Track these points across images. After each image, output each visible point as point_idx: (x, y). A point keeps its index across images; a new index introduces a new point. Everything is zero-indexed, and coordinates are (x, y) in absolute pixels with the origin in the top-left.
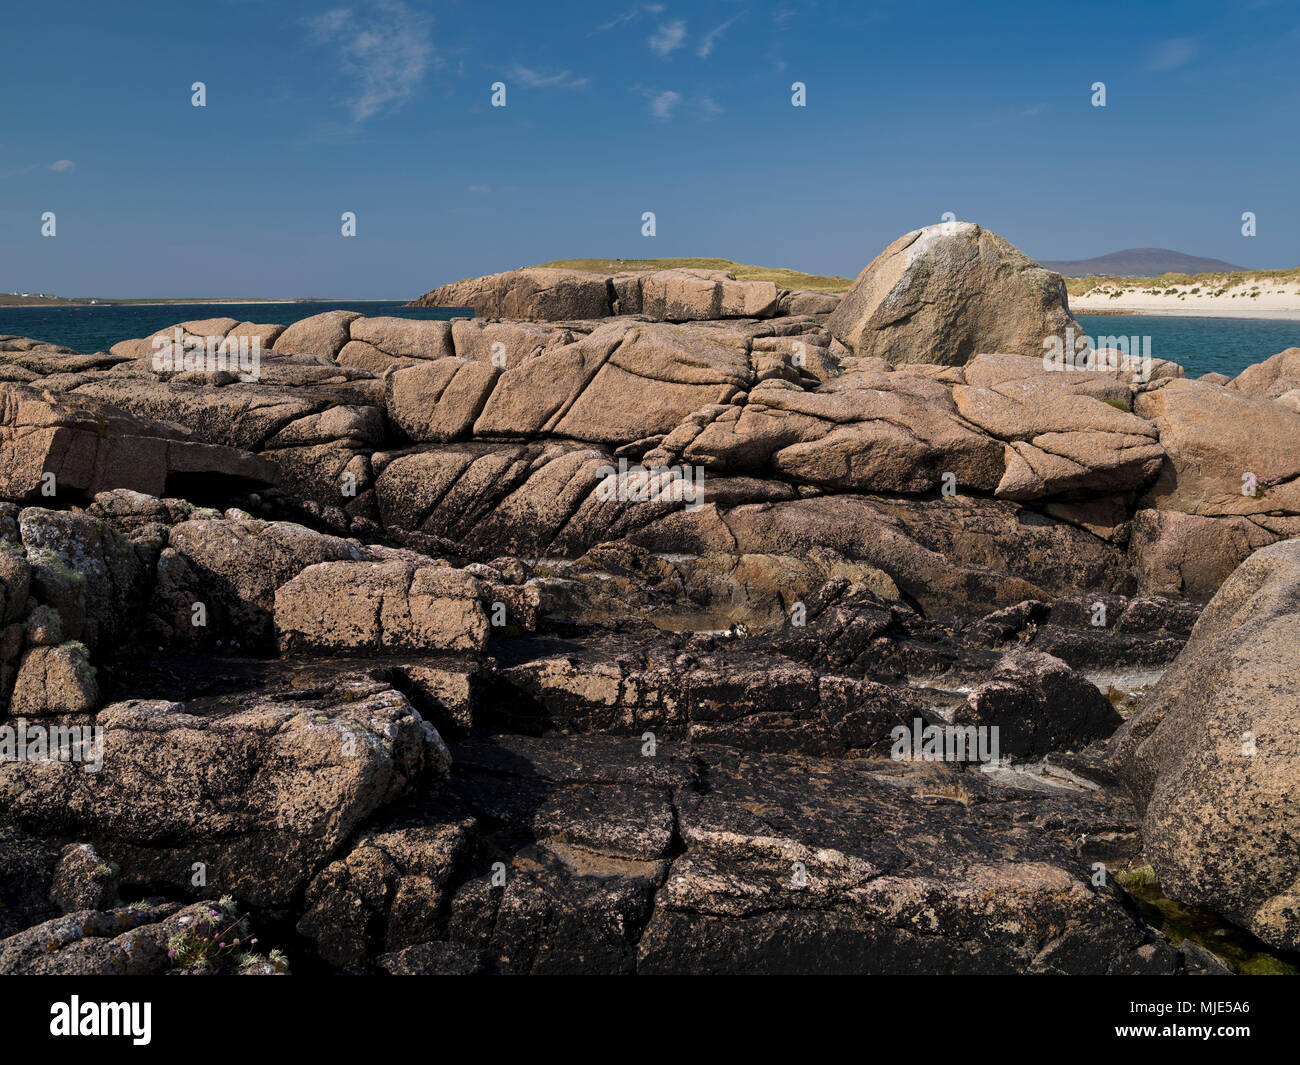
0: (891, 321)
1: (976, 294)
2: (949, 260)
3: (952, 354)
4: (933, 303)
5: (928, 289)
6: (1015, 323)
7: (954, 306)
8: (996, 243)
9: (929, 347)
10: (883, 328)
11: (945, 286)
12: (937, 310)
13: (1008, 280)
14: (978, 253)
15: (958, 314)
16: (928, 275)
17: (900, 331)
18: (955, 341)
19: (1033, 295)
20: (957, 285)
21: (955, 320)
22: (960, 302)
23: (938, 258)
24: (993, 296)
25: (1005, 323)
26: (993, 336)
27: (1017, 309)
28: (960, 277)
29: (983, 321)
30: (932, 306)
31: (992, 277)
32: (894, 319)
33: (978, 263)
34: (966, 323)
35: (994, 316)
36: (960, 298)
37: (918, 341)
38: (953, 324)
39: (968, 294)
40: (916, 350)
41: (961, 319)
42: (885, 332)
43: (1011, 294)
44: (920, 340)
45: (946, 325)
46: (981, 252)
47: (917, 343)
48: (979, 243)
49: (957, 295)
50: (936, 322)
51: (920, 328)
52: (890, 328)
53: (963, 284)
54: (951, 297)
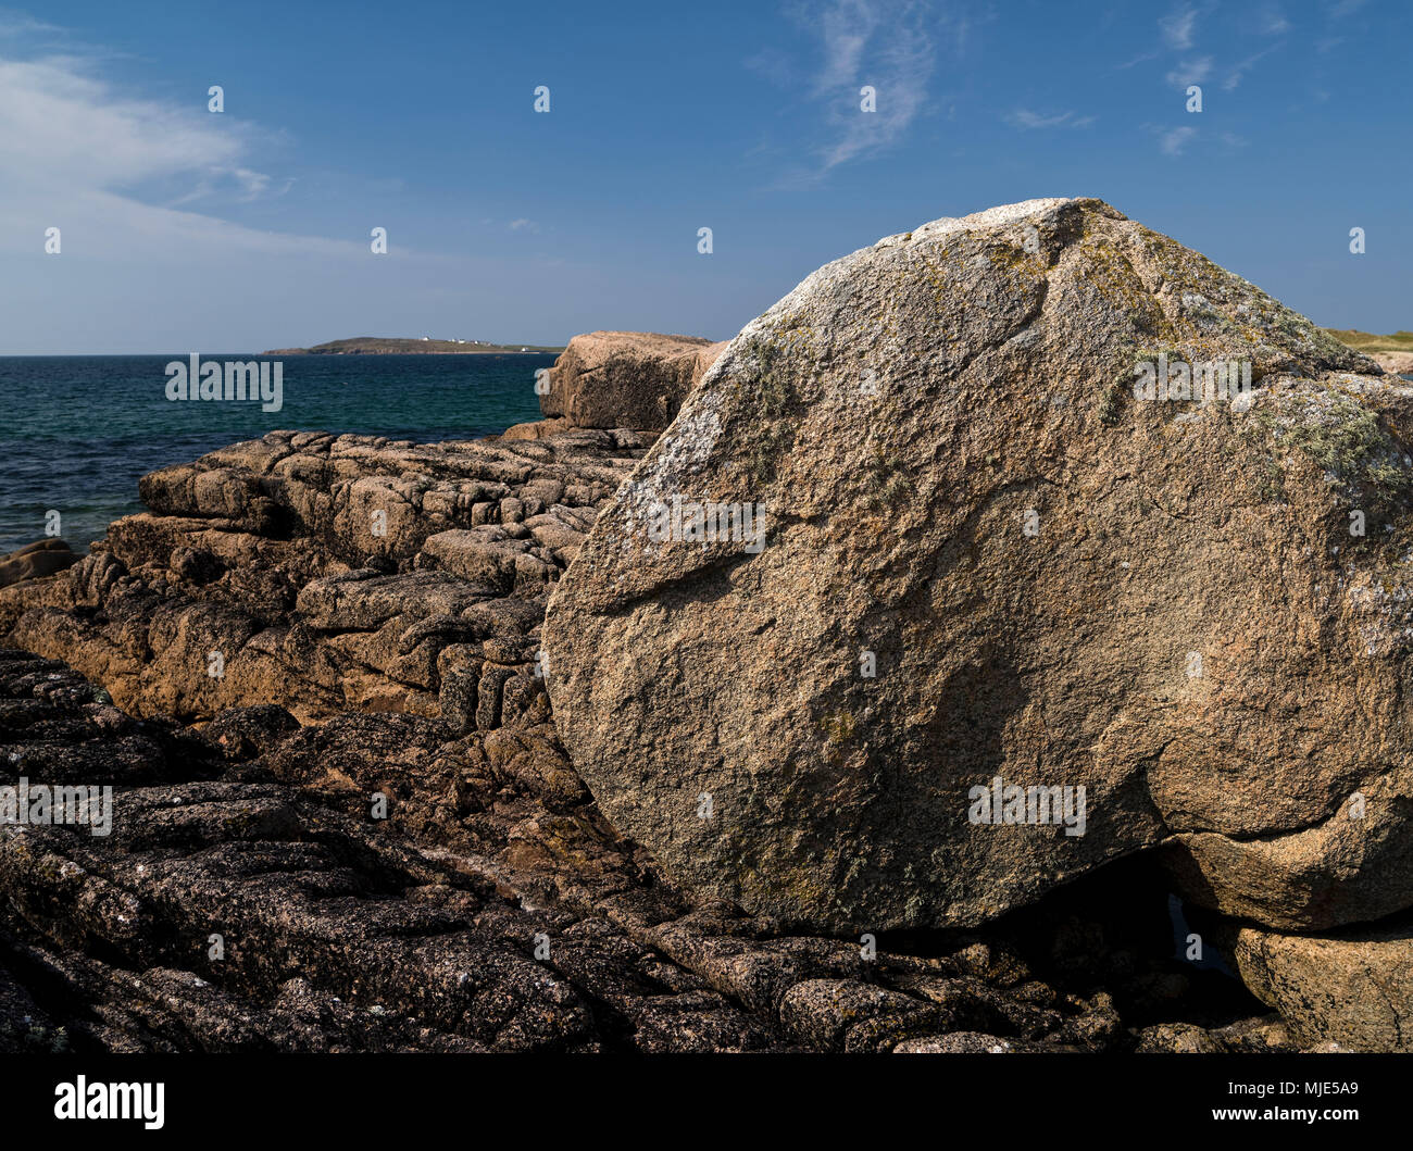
0: (645, 583)
1: (1017, 485)
2: (892, 344)
3: (912, 720)
4: (817, 520)
5: (796, 463)
6: (1198, 605)
7: (913, 534)
8: (1146, 271)
9: (803, 695)
10: (624, 605)
11: (867, 451)
12: (833, 550)
13: (1172, 429)
14: (1037, 313)
15: (932, 566)
16: (795, 406)
17: (689, 624)
18: (925, 670)
19: (1284, 497)
20: (927, 449)
21: (919, 592)
22: (941, 520)
23: (840, 339)
24: (1097, 496)
25: (1151, 610)
26: (1103, 655)
27: (1208, 553)
28: (943, 413)
29: (1057, 592)
30: (813, 533)
31: (1093, 417)
32: (655, 577)
33: (1032, 355)
34: (974, 602)
35: (1104, 576)
36: (942, 498)
37: (759, 666)
38: (916, 599)
39: (978, 484)
40: (748, 700)
41: (950, 587)
42: (631, 624)
43: (1177, 490)
44: (763, 664)
45: (876, 608)
46: (1050, 310)
47: (757, 670)
48: (1054, 275)
49: (924, 489)
50: (831, 596)
51: (764, 616)
52: (647, 611)
53: (955, 444)
54: (899, 500)
